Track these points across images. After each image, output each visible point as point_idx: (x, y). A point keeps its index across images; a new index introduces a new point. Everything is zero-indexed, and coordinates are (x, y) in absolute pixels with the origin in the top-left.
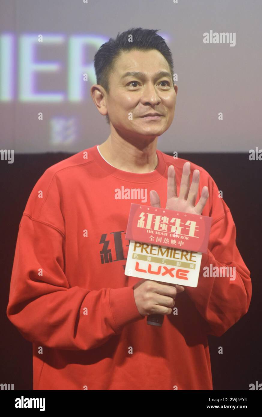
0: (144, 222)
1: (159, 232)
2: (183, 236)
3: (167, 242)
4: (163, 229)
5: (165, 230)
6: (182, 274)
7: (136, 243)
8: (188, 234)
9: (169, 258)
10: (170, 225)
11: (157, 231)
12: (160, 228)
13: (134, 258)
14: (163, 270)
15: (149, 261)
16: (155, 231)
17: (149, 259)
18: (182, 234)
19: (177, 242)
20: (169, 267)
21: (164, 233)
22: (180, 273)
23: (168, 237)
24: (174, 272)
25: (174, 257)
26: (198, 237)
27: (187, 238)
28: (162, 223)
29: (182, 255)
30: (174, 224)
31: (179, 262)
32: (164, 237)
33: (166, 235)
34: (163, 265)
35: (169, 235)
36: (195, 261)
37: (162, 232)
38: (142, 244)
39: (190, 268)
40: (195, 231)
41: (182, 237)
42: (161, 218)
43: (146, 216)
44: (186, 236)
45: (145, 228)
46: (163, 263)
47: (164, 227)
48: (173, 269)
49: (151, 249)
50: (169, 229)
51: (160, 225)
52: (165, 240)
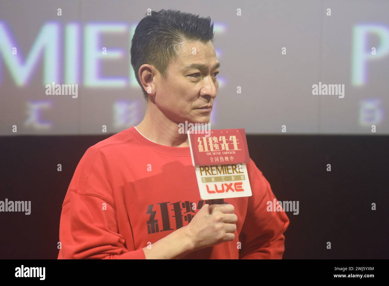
0: (202, 146)
1: (215, 152)
2: (231, 151)
3: (222, 160)
4: (216, 149)
5: (218, 150)
6: (239, 187)
7: (200, 167)
8: (234, 149)
9: (225, 175)
10: (220, 144)
11: (214, 152)
12: (214, 148)
13: (204, 182)
14: (225, 188)
15: (213, 182)
16: (212, 152)
17: (213, 179)
18: (230, 150)
19: (229, 158)
20: (228, 183)
21: (218, 152)
22: (237, 186)
23: (222, 155)
24: (233, 187)
25: (228, 173)
26: (241, 150)
27: (234, 153)
28: (214, 144)
29: (233, 169)
30: (222, 142)
31: (233, 176)
32: (219, 156)
33: (220, 153)
34: (224, 183)
35: (221, 153)
36: (243, 172)
37: (216, 152)
38: (204, 167)
39: (241, 180)
40: (237, 144)
41: (231, 153)
42: (212, 139)
43: (202, 140)
44: (233, 151)
45: (205, 151)
46: (223, 181)
47: (217, 146)
48: (231, 184)
49: (212, 170)
50: (220, 147)
51: (213, 145)
52: (220, 159)
